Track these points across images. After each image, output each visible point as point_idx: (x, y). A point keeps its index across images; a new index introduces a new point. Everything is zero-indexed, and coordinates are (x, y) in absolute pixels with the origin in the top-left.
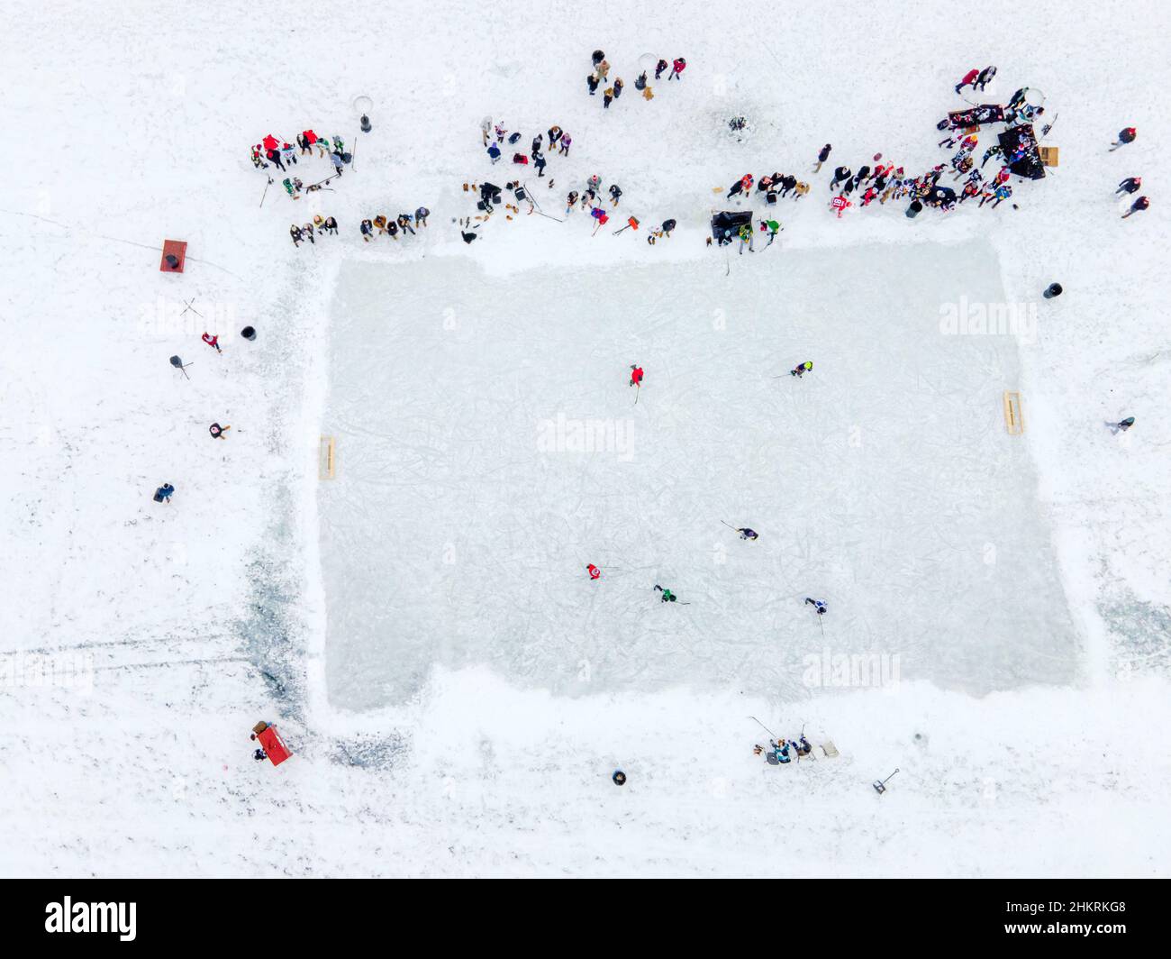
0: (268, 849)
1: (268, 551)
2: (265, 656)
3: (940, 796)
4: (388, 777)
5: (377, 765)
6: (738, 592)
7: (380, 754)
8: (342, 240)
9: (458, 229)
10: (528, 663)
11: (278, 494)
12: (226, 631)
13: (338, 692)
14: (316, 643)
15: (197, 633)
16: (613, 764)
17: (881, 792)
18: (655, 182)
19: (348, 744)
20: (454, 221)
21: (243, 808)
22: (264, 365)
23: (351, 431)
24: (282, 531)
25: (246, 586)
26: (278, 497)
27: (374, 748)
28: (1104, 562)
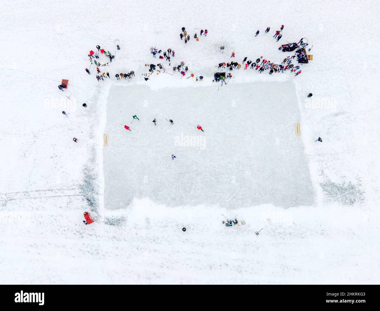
0: (87, 247)
1: (89, 165)
2: (87, 194)
3: (274, 236)
4: (120, 228)
5: (118, 225)
6: (219, 178)
7: (118, 222)
8: (111, 80)
9: (144, 77)
10: (160, 197)
11: (92, 150)
12: (77, 187)
13: (107, 205)
14: (101, 191)
15: (69, 188)
16: (183, 226)
17: (257, 235)
18: (199, 64)
19: (110, 219)
20: (143, 74)
21: (80, 236)
22: (89, 114)
23: (112, 133)
24: (93, 160)
25: (82, 175)
26: (92, 151)
27: (117, 220)
28: (322, 172)
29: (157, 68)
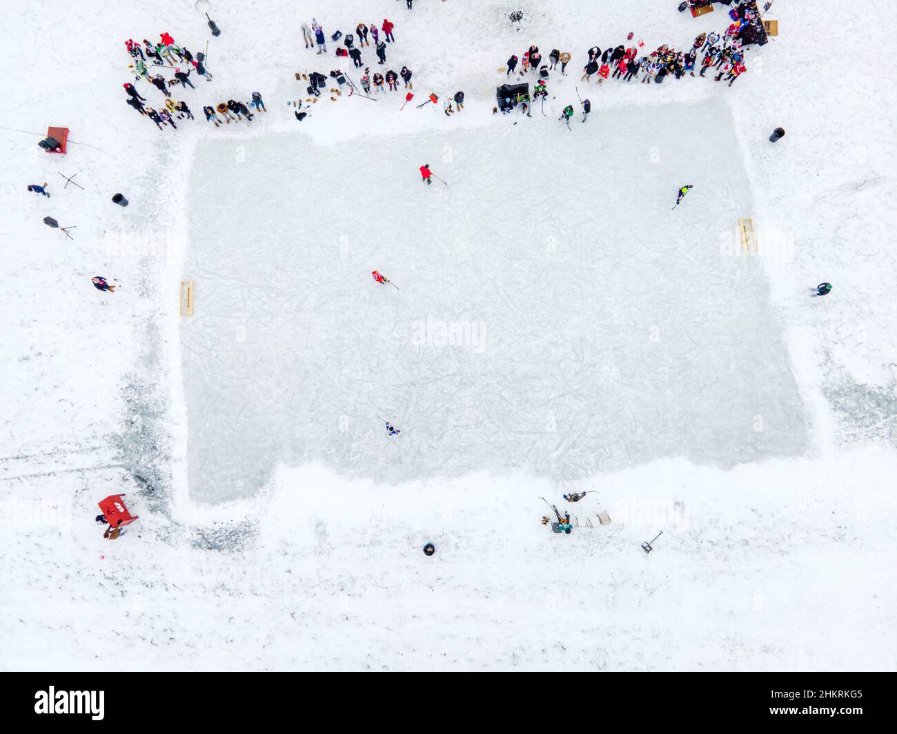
0: (138, 623)
1: (139, 376)
2: (137, 462)
3: (698, 552)
4: (240, 557)
5: (231, 548)
6: (526, 391)
7: (233, 538)
8: (198, 123)
9: (292, 109)
10: (355, 458)
11: (148, 329)
12: (104, 443)
13: (198, 489)
14: (179, 449)
15: (80, 446)
16: (425, 538)
17: (648, 552)
18: (451, 66)
19: (206, 532)
20: (289, 104)
21: (117, 590)
22: (135, 225)
23: (207, 276)
24: (151, 360)
25: (121, 405)
26: (148, 332)
27: (228, 534)
28: (827, 353)
29: (331, 83)
